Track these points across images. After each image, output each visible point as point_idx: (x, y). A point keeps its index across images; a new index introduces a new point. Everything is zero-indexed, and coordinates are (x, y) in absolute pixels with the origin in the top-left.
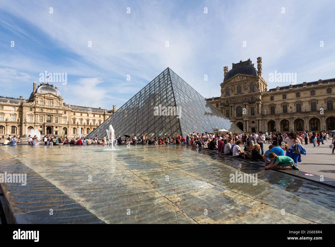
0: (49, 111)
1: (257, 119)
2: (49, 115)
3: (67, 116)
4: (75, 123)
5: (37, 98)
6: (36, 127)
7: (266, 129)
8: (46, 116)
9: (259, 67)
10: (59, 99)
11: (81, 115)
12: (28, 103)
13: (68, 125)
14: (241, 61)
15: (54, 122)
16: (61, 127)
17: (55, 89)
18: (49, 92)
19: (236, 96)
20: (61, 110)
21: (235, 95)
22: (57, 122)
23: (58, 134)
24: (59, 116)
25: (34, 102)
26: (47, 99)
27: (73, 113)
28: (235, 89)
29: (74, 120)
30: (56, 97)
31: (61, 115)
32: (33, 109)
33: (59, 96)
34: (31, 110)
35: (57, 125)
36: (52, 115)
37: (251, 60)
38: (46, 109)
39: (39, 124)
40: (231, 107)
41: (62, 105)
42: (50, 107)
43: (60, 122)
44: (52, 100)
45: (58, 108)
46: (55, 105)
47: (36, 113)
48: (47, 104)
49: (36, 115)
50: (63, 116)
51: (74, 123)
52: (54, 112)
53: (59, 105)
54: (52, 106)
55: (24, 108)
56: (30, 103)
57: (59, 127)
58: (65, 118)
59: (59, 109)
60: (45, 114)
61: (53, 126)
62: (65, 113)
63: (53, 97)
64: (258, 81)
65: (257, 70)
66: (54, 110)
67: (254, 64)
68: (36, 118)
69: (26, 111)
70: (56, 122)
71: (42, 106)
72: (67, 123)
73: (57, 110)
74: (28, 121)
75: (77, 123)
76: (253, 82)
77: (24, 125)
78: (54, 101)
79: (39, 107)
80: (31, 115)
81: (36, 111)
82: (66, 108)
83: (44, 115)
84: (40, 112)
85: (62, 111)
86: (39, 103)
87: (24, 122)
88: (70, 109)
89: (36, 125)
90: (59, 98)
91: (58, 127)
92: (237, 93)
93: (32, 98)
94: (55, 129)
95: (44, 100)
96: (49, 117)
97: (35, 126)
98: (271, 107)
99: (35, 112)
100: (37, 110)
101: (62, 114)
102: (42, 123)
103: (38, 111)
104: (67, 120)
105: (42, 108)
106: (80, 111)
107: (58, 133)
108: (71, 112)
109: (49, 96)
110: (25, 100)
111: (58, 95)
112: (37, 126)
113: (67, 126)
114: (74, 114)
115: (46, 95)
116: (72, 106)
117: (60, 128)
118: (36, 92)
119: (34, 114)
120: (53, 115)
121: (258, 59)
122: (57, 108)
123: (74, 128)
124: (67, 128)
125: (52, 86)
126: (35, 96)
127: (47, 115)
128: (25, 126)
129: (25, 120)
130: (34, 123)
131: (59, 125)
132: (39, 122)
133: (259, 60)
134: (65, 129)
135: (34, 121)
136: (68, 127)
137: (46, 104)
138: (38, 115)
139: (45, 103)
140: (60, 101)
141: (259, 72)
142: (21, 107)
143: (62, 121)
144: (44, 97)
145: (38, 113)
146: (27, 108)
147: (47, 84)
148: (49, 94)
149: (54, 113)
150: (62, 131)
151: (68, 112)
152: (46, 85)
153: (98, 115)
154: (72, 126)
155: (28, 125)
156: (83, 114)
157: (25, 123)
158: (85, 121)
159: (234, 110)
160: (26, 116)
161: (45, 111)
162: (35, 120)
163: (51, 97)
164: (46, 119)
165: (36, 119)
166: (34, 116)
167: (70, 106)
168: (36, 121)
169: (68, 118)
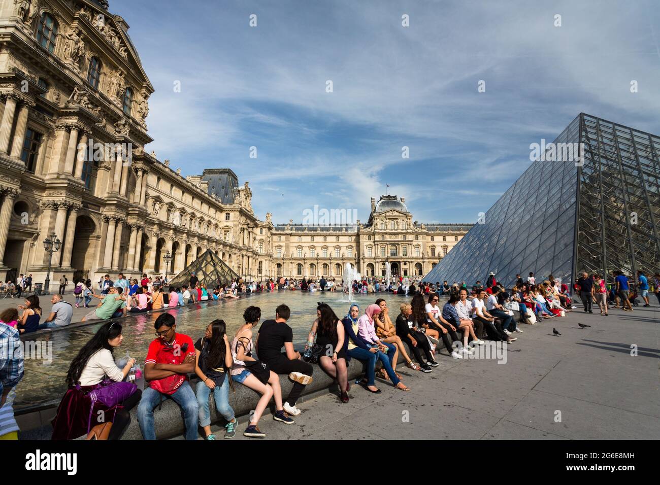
0: (393, 238)
2: (393, 245)
3: (421, 243)
4: (435, 255)
5: (377, 219)
6: (377, 264)
8: (389, 246)
10: (406, 217)
11: (444, 239)
12: (365, 229)
13: (423, 258)
15: (401, 254)
16: (412, 262)
17: (402, 203)
18: (392, 208)
20: (410, 234)
22: (406, 255)
23: (408, 275)
24: (409, 244)
25: (373, 226)
26: (389, 219)
27: (429, 238)
29: (433, 249)
30: (401, 215)
31: (411, 243)
32: (372, 237)
33: (406, 211)
34: (370, 239)
35: (406, 260)
36: (398, 244)
38: (388, 234)
39: (380, 260)
41: (412, 226)
42: (393, 231)
43: (410, 254)
44: (397, 219)
45: (406, 231)
46: (401, 227)
47: (376, 243)
48: (390, 227)
49: (376, 246)
50: (414, 243)
51: (433, 254)
52: (400, 238)
53: (406, 225)
54: (397, 230)
55: (361, 236)
56: (367, 229)
57: (409, 262)
58: (418, 246)
59: (407, 233)
60: (388, 243)
61: (399, 262)
62: (417, 238)
63: (397, 214)
66: (400, 236)
68: (376, 250)
69: (365, 241)
70: (404, 255)
71: (383, 231)
72: (421, 256)
73: (405, 234)
74: (366, 255)
75: (439, 254)
77: (362, 261)
78: (399, 221)
79: (379, 234)
80: (370, 247)
81: (376, 240)
82: (419, 230)
83: (387, 245)
84: (381, 240)
85: (413, 236)
86: (379, 226)
87: (361, 257)
88: (425, 231)
89: (376, 261)
90: (406, 215)
91: (407, 263)
93: (370, 223)
94: (402, 266)
95: (385, 221)
96: (394, 248)
97: (375, 262)
99: (374, 242)
100: (378, 238)
101: (412, 241)
102: (384, 257)
103: (379, 240)
104: (421, 250)
105: (384, 234)
107: (408, 272)
108: (425, 235)
109: (391, 214)
110: (362, 225)
111: (404, 211)
112: (378, 262)
113: (420, 261)
114: (433, 239)
115: (388, 214)
116: (428, 225)
117: (411, 264)
118: (375, 210)
119: (373, 244)
120: (400, 243)
122: (404, 231)
123: (433, 264)
124: (422, 264)
125: (395, 197)
126: (374, 217)
127: (390, 244)
128: (364, 262)
129: (363, 254)
130: (375, 259)
131: (409, 260)
132: (381, 257)
134: (419, 266)
135: (373, 256)
136: (423, 262)
137: (389, 227)
138: (379, 246)
139: (386, 226)
140: (408, 220)
142: (358, 235)
143: (414, 253)
144: (385, 217)
145: (378, 243)
146: (365, 236)
147: (389, 197)
148: (391, 211)
149: (400, 240)
150: (414, 269)
151: (421, 236)
152: (387, 197)
154: (430, 260)
155: (367, 262)
156: (447, 238)
157: (362, 259)
160: (364, 247)
161: (388, 238)
162: (375, 254)
163: (395, 216)
164: (390, 251)
165: (376, 252)
166: (374, 247)
167: (423, 226)
168: (377, 255)
169: (422, 247)
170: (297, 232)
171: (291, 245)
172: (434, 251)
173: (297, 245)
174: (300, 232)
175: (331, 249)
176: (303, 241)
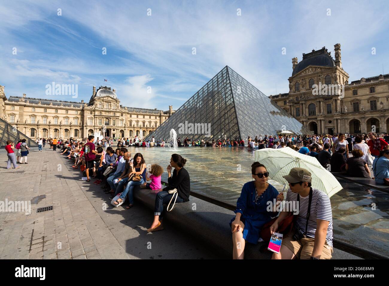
0: (107, 114)
1: (336, 118)
2: (107, 118)
3: (124, 118)
4: (131, 126)
5: (97, 101)
6: (96, 130)
7: (347, 130)
8: (105, 119)
9: (337, 55)
10: (117, 102)
11: (137, 117)
12: (88, 107)
13: (125, 127)
14: (313, 51)
15: (112, 124)
16: (118, 129)
17: (113, 92)
18: (108, 95)
19: (308, 92)
20: (118, 112)
21: (307, 90)
22: (115, 125)
23: (115, 137)
24: (117, 119)
25: (94, 105)
26: (105, 102)
27: (129, 115)
28: (306, 83)
29: (131, 122)
30: (113, 100)
31: (118, 118)
32: (93, 113)
33: (117, 98)
34: (91, 113)
35: (114, 128)
36: (110, 118)
37: (326, 48)
38: (105, 111)
39: (98, 127)
40: (302, 104)
41: (119, 108)
42: (108, 110)
43: (117, 124)
44: (110, 102)
45: (115, 110)
46: (112, 108)
47: (96, 116)
48: (106, 107)
49: (96, 118)
50: (120, 118)
51: (131, 125)
52: (112, 114)
53: (116, 107)
54: (110, 109)
55: (85, 111)
56: (90, 107)
57: (116, 129)
58: (122, 120)
59: (116, 112)
60: (103, 117)
61: (111, 129)
62: (122, 115)
63: (111, 99)
64: (335, 72)
65: (334, 59)
66: (112, 113)
67: (330, 52)
68: (96, 121)
69: (87, 115)
70: (113, 125)
71: (101, 109)
72: (124, 126)
73: (115, 112)
74: (88, 124)
75: (134, 125)
76: (329, 74)
77: (85, 128)
78: (112, 103)
79: (98, 111)
80: (91, 118)
81: (95, 114)
82: (123, 110)
83: (103, 118)
84: (99, 115)
85: (120, 113)
86: (98, 106)
87: (85, 125)
88: (127, 111)
89: (96, 128)
90: (116, 101)
91: (115, 130)
92: (309, 89)
93: (92, 102)
94: (112, 132)
95: (102, 103)
96: (107, 120)
97: (94, 129)
98: (354, 103)
99: (94, 115)
100: (97, 113)
101: (119, 117)
102: (101, 126)
103: (97, 114)
104: (124, 122)
105: (101, 111)
106: (136, 113)
107: (115, 135)
108: (127, 114)
109: (107, 99)
110: (86, 104)
111: (115, 98)
112: (96, 129)
113: (123, 129)
114: (131, 117)
115: (105, 98)
116: (128, 108)
117: (117, 130)
118: (96, 95)
119: (94, 117)
120: (111, 117)
121: (335, 46)
122: (114, 110)
123: (130, 131)
124: (124, 130)
125: (110, 88)
126: (95, 99)
127: (105, 118)
128: (86, 129)
129: (86, 123)
130: (94, 126)
131: (116, 128)
132: (99, 125)
133: (337, 47)
134: (122, 131)
135: (93, 125)
136: (125, 129)
137: (104, 107)
138: (97, 118)
139: (103, 106)
140: (117, 104)
141: (337, 62)
142: (83, 110)
143: (119, 124)
144: (103, 100)
145: (97, 116)
146: (88, 111)
147: (106, 87)
148: (107, 97)
149: (111, 115)
150: (119, 134)
151: (124, 114)
152: (104, 88)
153: (154, 117)
154: (129, 129)
155: (89, 128)
156: (139, 116)
157: (86, 126)
158: (141, 124)
159: (305, 108)
160: (87, 119)
161: (103, 114)
162: (95, 123)
163: (109, 100)
164: (104, 122)
165: (96, 122)
166: (94, 119)
167: (126, 108)
168: (96, 124)
169: (124, 120)
170: (31, 105)
171: (25, 114)
172: (131, 123)
173: (31, 114)
174: (34, 105)
175: (61, 119)
176: (36, 111)
